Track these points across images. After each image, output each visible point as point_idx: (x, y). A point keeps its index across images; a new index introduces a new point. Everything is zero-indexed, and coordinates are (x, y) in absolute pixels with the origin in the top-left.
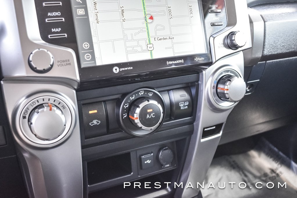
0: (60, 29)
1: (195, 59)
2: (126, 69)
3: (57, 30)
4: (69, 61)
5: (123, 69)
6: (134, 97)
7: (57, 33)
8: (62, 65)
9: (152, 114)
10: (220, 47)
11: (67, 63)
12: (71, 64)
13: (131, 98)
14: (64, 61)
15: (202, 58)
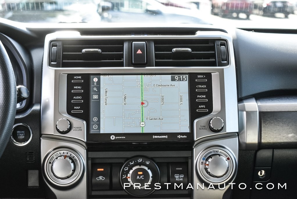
0: (79, 107)
1: (178, 137)
2: (120, 137)
3: (78, 108)
4: (81, 128)
5: (118, 138)
6: (133, 163)
7: (77, 109)
8: (76, 130)
9: (141, 177)
10: (201, 129)
11: (80, 129)
12: (82, 130)
13: (130, 163)
14: (78, 128)
15: (184, 136)
